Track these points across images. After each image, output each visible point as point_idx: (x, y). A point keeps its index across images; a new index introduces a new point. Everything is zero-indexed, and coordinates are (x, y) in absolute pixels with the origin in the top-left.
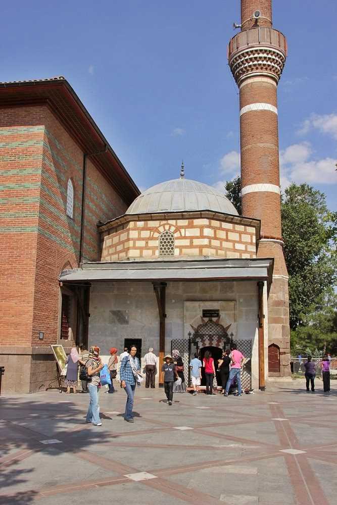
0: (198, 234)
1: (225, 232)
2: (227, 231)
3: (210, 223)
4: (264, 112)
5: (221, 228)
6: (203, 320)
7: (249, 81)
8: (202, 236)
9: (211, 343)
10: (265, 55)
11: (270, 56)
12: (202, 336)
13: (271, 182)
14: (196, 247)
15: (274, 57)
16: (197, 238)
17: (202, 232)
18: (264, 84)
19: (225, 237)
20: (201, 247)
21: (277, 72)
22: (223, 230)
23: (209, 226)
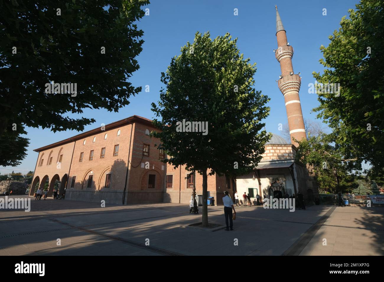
0: (269, 152)
1: (279, 150)
2: (280, 150)
3: (272, 148)
4: (294, 104)
5: (277, 149)
6: (273, 182)
7: (287, 94)
8: (270, 153)
9: (277, 189)
10: (291, 84)
11: (293, 84)
12: (274, 187)
13: (300, 128)
14: (268, 156)
15: (295, 84)
16: (269, 153)
17: (270, 151)
18: (293, 94)
19: (279, 152)
20: (270, 156)
21: (297, 88)
22: (278, 149)
23: (272, 149)
